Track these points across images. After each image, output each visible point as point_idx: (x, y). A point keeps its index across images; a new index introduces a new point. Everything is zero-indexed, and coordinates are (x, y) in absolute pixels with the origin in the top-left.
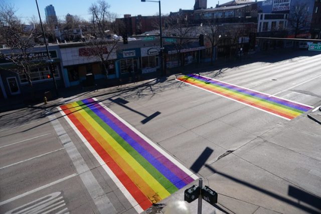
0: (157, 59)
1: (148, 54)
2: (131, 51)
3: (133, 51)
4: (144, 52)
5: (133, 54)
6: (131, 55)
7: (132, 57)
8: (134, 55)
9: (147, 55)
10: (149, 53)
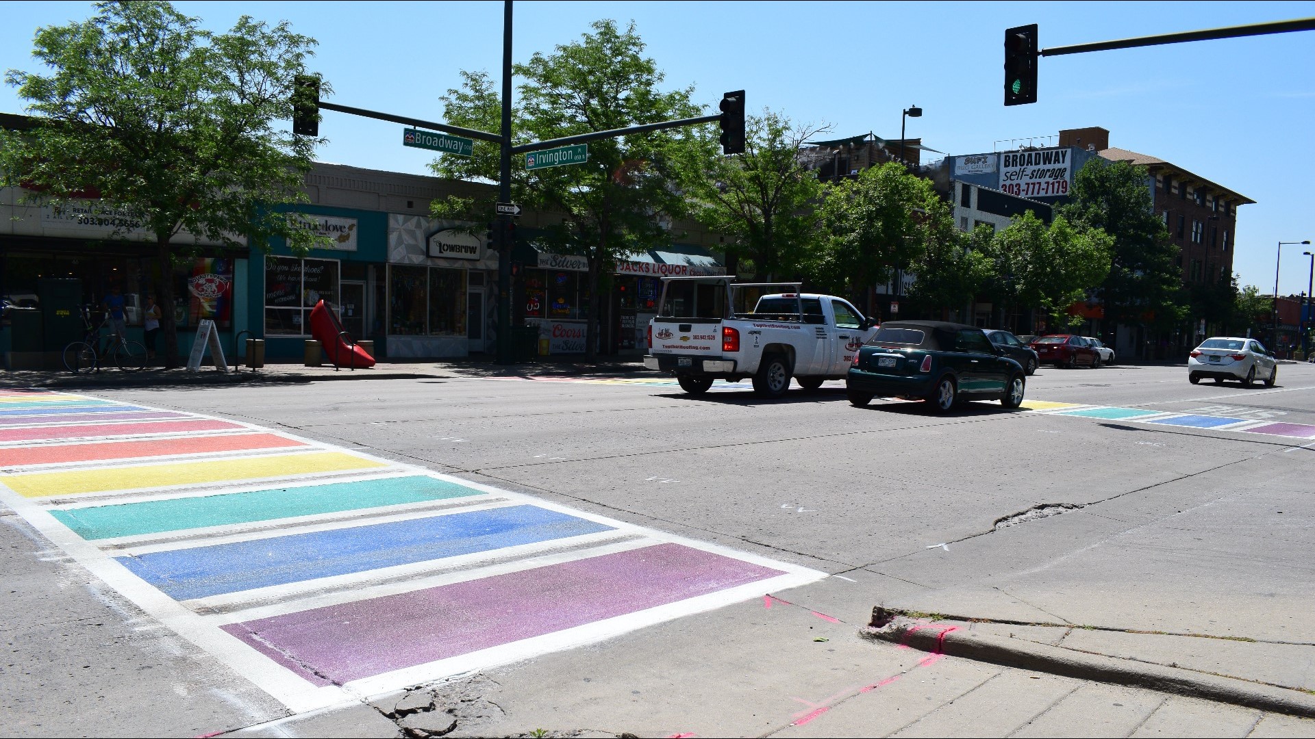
0: (475, 298)
1: (427, 254)
2: (333, 221)
3: (346, 222)
4: (408, 239)
5: (342, 239)
6: (331, 241)
7: (334, 253)
8: (351, 245)
9: (417, 259)
10: (434, 250)
